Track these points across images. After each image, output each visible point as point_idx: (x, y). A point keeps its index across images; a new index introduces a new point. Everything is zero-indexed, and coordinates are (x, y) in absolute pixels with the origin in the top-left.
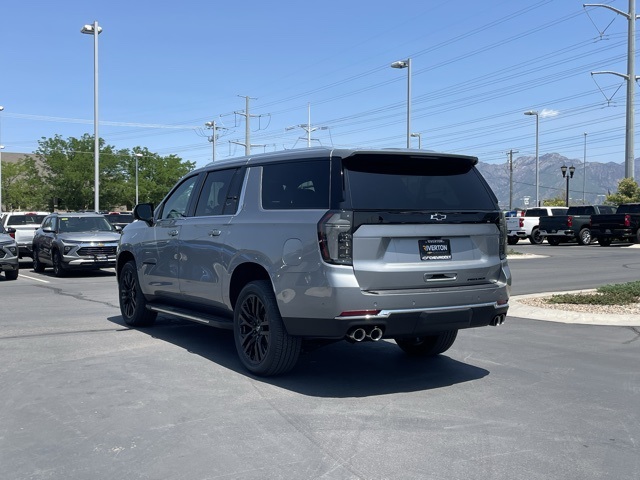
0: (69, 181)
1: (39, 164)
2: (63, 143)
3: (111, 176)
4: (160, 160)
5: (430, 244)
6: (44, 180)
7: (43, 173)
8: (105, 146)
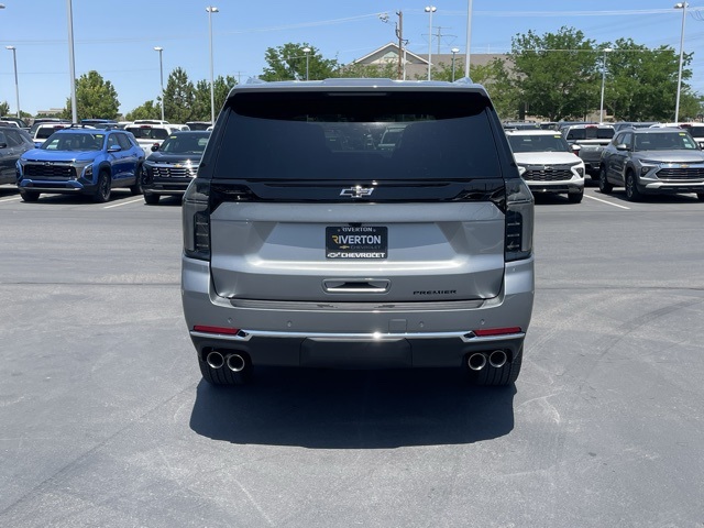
0: (538, 83)
1: (509, 66)
2: (537, 40)
3: (589, 75)
4: (648, 53)
5: (345, 234)
6: (513, 84)
7: (513, 76)
8: (584, 40)
